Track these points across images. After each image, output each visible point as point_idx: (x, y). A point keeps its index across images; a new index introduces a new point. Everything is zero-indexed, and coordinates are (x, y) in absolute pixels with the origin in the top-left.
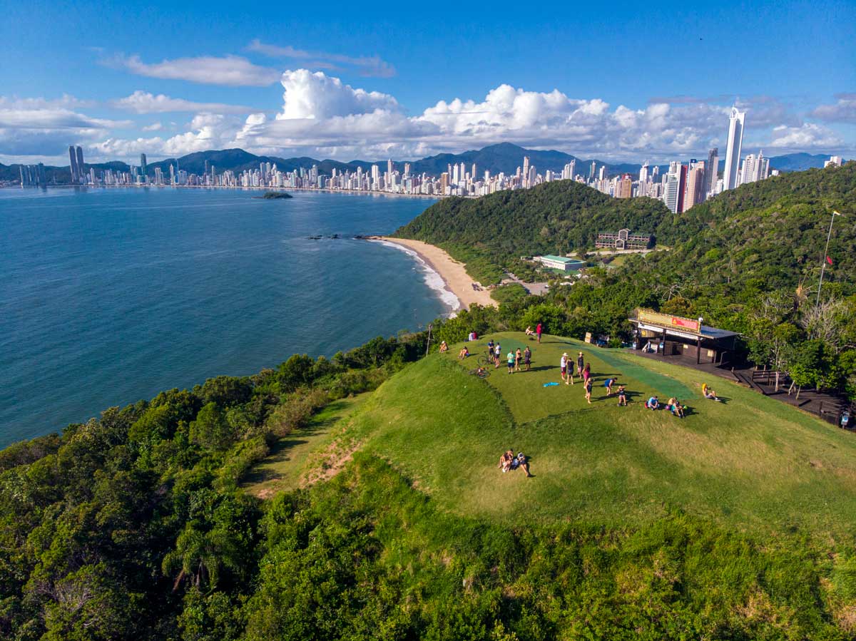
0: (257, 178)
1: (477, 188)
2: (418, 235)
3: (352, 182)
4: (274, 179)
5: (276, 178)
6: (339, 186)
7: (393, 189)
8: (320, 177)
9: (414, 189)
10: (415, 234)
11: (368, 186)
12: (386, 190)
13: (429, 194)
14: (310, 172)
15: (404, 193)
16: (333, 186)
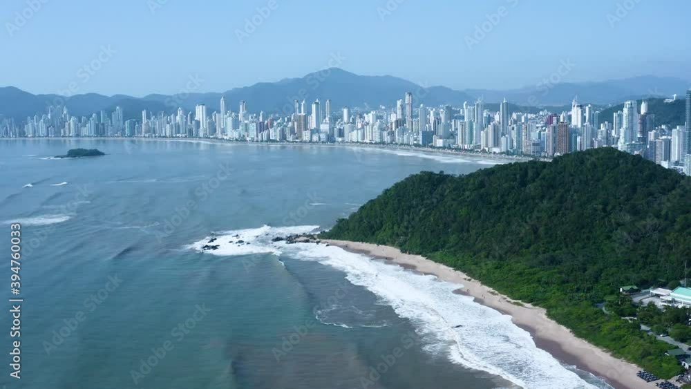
0: (44, 126)
1: (346, 132)
2: (381, 235)
3: (172, 128)
4: (67, 127)
5: (69, 124)
6: (154, 133)
7: (229, 136)
8: (127, 123)
9: (260, 135)
10: (373, 233)
11: (194, 132)
12: (220, 136)
13: (281, 141)
14: (113, 116)
15: (245, 140)
16: (146, 133)
